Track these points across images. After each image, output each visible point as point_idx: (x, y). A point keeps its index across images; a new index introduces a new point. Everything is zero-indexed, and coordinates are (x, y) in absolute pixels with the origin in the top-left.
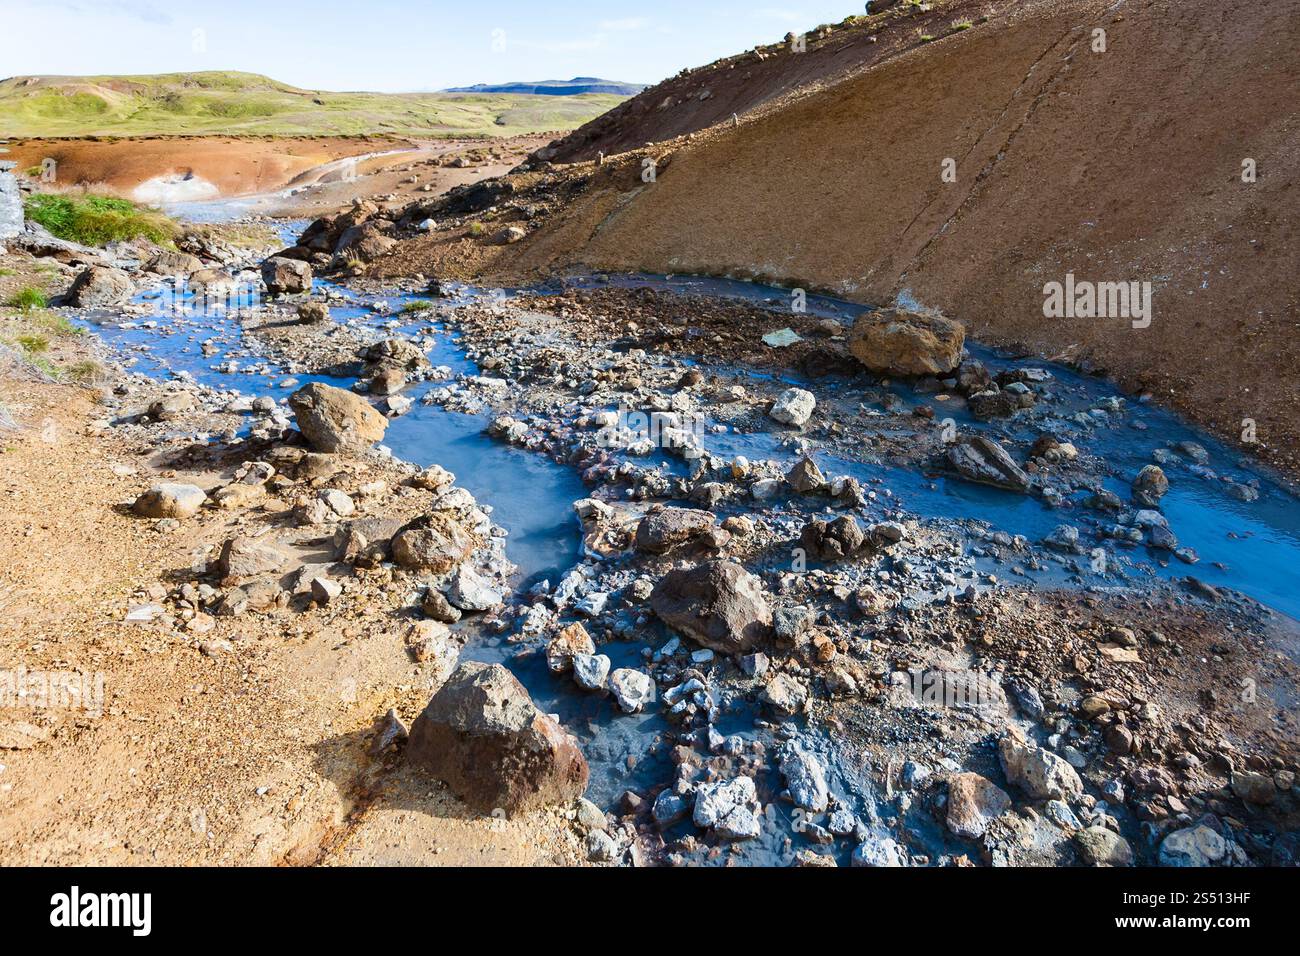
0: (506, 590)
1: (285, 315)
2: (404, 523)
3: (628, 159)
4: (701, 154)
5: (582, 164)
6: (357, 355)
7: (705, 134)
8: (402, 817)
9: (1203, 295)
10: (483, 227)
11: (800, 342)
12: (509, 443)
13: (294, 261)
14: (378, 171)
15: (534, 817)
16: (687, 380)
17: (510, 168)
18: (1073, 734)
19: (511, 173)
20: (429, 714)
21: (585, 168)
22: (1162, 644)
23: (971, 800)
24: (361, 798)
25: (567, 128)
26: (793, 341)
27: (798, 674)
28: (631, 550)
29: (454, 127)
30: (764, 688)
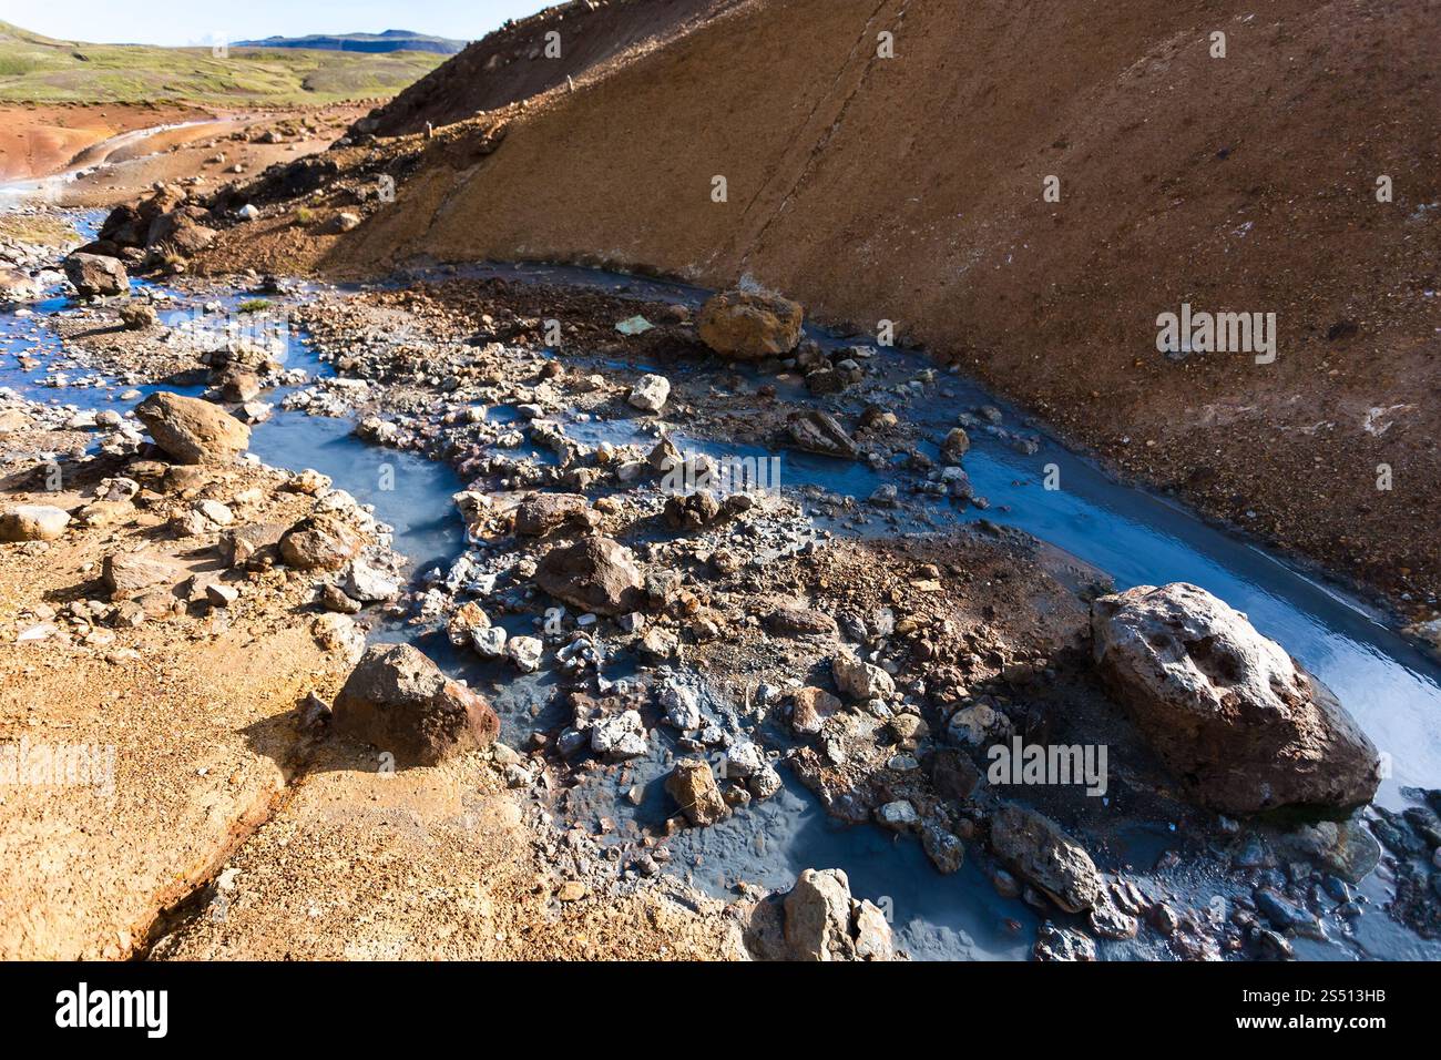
0: (400, 580)
1: (106, 320)
2: (287, 527)
3: (459, 131)
4: (538, 124)
5: (410, 137)
6: (200, 360)
7: (539, 101)
8: (340, 777)
9: (1006, 270)
10: (311, 213)
11: (652, 329)
12: (380, 444)
13: (101, 257)
14: (176, 148)
15: (457, 761)
16: (547, 372)
17: (329, 144)
18: (888, 650)
19: (332, 148)
20: (347, 691)
21: (414, 143)
22: (958, 574)
23: (811, 707)
24: (298, 766)
25: (386, 95)
26: (645, 328)
27: (669, 626)
28: (512, 535)
29: (255, 92)
30: (642, 640)
